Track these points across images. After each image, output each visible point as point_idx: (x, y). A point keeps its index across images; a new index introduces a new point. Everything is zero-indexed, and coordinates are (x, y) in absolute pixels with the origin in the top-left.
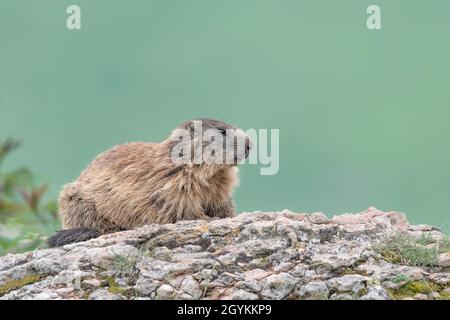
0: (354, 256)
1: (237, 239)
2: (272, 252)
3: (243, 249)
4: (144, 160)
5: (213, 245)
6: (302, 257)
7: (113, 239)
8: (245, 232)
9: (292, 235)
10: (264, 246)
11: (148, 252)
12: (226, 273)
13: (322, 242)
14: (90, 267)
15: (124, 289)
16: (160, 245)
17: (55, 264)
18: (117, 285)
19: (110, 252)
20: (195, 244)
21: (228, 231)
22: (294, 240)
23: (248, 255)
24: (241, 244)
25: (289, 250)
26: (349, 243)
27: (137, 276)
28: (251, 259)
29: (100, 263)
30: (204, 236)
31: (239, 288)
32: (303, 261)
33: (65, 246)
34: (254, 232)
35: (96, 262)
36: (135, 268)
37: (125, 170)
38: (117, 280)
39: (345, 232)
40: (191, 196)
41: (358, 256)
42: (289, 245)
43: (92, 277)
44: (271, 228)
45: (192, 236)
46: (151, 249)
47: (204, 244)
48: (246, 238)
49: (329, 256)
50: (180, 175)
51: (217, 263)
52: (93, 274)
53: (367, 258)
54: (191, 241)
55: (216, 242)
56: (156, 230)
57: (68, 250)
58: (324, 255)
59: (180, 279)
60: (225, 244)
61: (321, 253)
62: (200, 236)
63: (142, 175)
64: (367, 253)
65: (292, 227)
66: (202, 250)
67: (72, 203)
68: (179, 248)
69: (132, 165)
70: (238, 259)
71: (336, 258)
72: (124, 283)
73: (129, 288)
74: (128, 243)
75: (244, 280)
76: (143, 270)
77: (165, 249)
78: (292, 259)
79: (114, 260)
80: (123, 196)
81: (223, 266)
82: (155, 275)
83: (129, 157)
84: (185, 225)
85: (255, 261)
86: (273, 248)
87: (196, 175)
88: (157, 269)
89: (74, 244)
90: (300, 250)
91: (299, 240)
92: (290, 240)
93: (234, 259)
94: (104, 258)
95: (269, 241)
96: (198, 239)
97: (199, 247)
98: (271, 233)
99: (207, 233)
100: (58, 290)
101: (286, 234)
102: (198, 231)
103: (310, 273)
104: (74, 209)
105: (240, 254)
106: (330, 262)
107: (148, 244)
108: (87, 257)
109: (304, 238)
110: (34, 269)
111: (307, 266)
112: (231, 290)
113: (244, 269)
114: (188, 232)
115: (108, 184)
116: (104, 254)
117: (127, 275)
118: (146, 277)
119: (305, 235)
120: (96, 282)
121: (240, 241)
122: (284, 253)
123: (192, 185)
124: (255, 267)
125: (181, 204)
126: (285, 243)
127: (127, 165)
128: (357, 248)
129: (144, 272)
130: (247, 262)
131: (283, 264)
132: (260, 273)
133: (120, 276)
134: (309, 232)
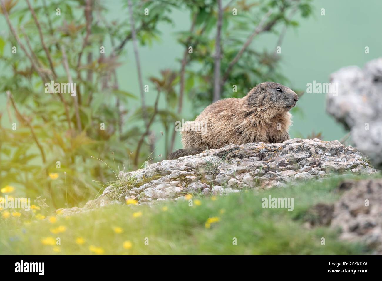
0: (350, 163)
1: (281, 153)
2: (300, 160)
3: (284, 159)
4: (233, 108)
5: (267, 157)
6: (317, 163)
7: (207, 153)
8: (286, 149)
9: (313, 150)
10: (296, 157)
11: (227, 160)
12: (270, 172)
13: (333, 155)
14: (191, 169)
15: (210, 181)
16: (235, 157)
17: (171, 167)
18: (206, 179)
19: (203, 160)
20: (256, 156)
21: (276, 148)
22: (313, 153)
23: (286, 162)
24: (283, 156)
25: (309, 159)
26: (348, 156)
27: (218, 174)
28: (288, 164)
29: (197, 167)
30: (262, 152)
31: (277, 180)
32: (318, 165)
33: (179, 158)
34: (291, 149)
35: (194, 166)
36: (217, 170)
37: (221, 114)
38: (206, 176)
39: (348, 150)
40: (259, 129)
41: (352, 163)
42: (310, 156)
43: (192, 175)
44: (300, 146)
45: (255, 151)
46: (229, 159)
47: (262, 156)
48: (286, 152)
49: (333, 162)
50: (253, 115)
51: (266, 166)
52: (193, 173)
53: (358, 165)
54: (254, 154)
55: (269, 155)
56: (232, 147)
57: (181, 160)
58: (331, 162)
59: (242, 175)
60: (274, 156)
61: (329, 161)
62: (259, 152)
63: (230, 116)
64: (358, 162)
65: (312, 145)
66: (260, 160)
67: (189, 134)
68: (246, 159)
69: (226, 111)
70: (280, 165)
71: (338, 164)
72: (210, 178)
73: (212, 181)
74: (215, 155)
75: (280, 176)
76: (221, 170)
77: (237, 159)
78: (311, 164)
79: (206, 164)
80: (219, 129)
81: (269, 168)
82: (228, 173)
83: (224, 106)
84: (251, 145)
85: (289, 166)
86: (300, 158)
87: (262, 116)
88: (230, 170)
89: (185, 157)
90: (316, 159)
91: (317, 153)
92: (311, 153)
93: (277, 164)
94: (200, 163)
95: (299, 154)
96: (258, 154)
97: (258, 158)
98: (300, 149)
99: (264, 150)
100: (171, 182)
101: (308, 149)
102: (258, 148)
103: (321, 173)
104: (189, 138)
105: (281, 162)
106: (334, 166)
107: (228, 156)
108: (190, 163)
109: (320, 152)
110: (159, 171)
111: (320, 168)
112: (273, 182)
113: (282, 170)
114: (252, 149)
115: (210, 123)
116: (200, 161)
117: (212, 173)
118: (222, 174)
119: (321, 150)
120: (193, 177)
121: (283, 154)
122: (307, 160)
123: (260, 122)
124: (289, 169)
125: (253, 133)
126: (308, 155)
127: (222, 111)
128: (352, 159)
129: (221, 171)
130: (285, 166)
131: (306, 167)
132: (291, 172)
133: (208, 174)
134: (324, 149)
